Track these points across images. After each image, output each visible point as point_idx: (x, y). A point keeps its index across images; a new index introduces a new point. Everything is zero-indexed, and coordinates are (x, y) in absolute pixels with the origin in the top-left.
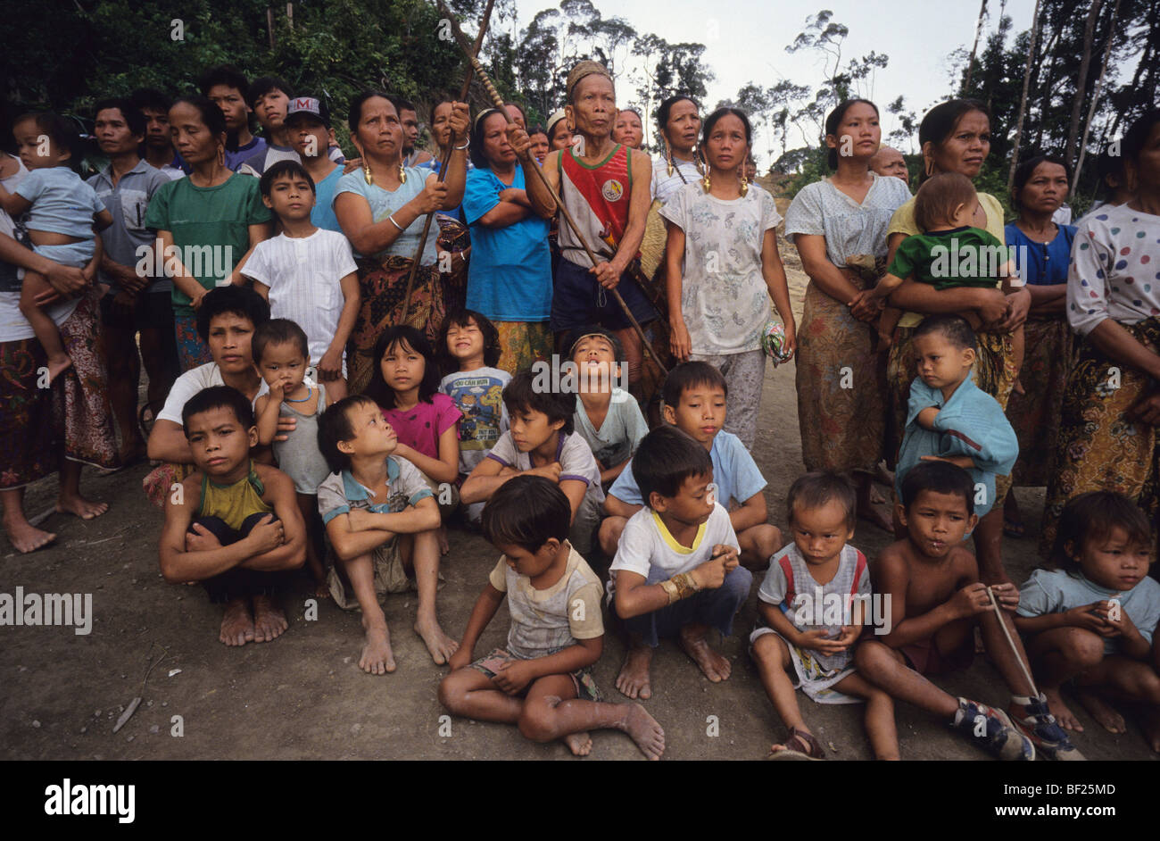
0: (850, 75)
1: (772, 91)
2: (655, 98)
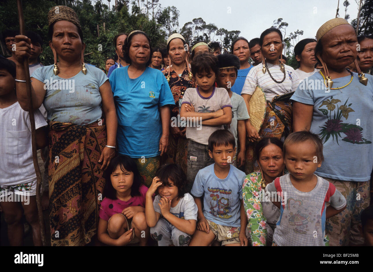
0: (290, 38)
2: (224, 48)
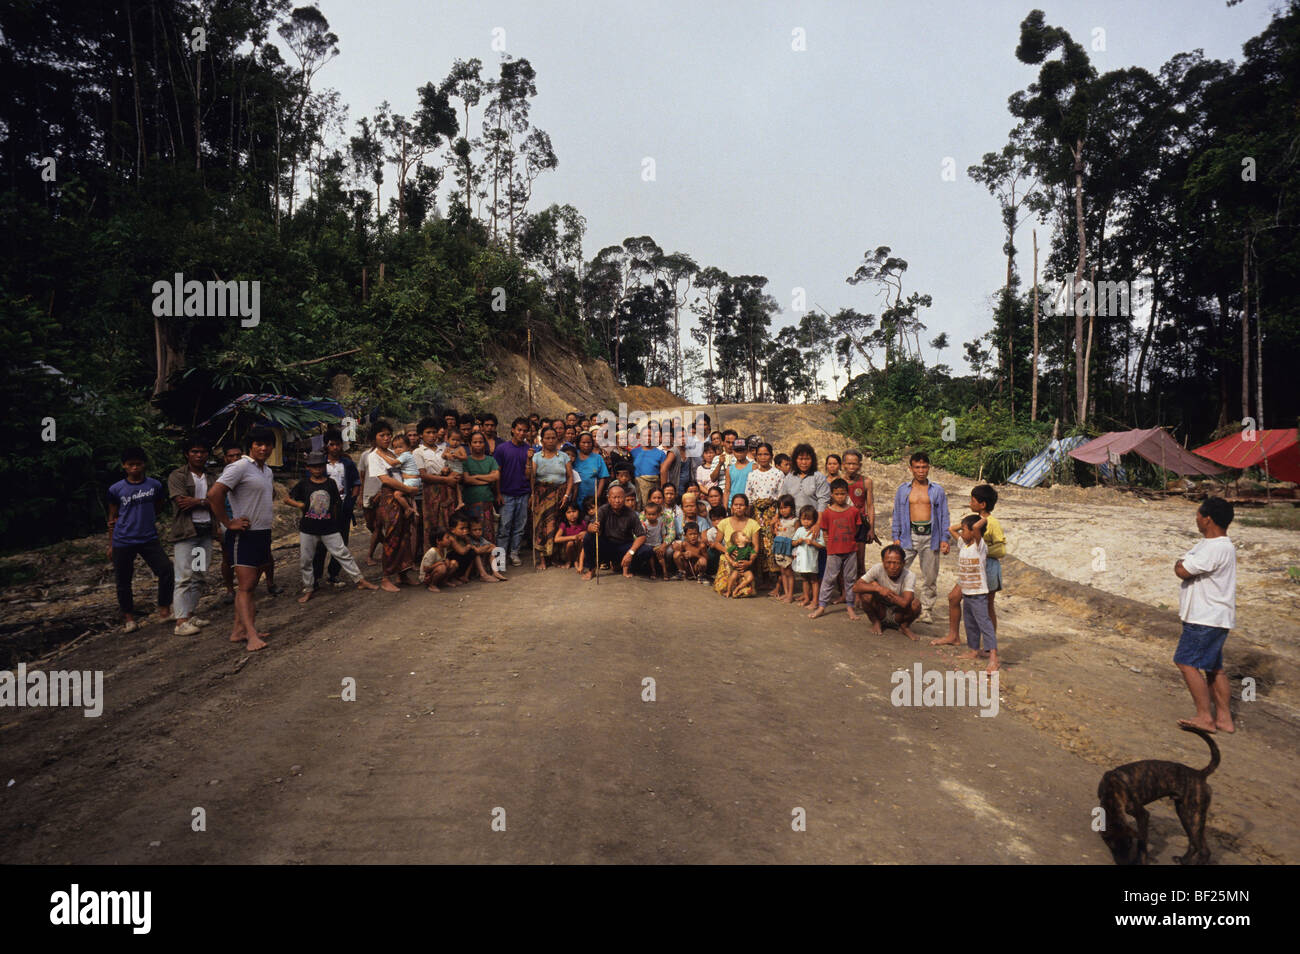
1: (834, 320)
2: (717, 326)
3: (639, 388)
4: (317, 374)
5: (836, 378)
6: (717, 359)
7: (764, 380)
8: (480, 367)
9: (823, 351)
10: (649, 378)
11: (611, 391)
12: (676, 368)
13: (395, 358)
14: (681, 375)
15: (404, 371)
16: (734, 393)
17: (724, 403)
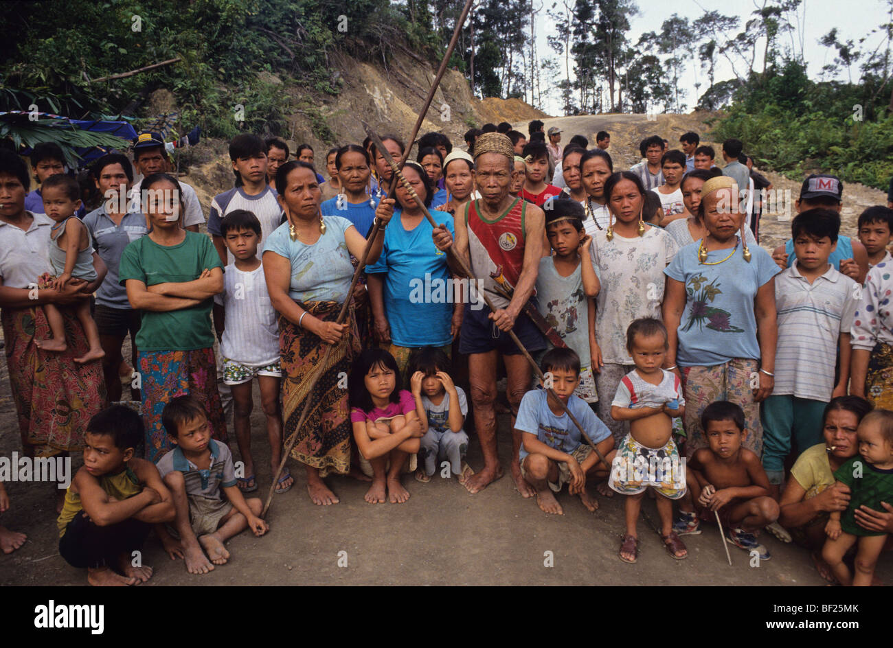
1: (698, 23)
3: (496, 100)
4: (131, 90)
5: (697, 86)
6: (574, 69)
7: (622, 89)
8: (324, 78)
9: (685, 56)
10: (505, 90)
11: (468, 103)
12: (533, 78)
13: (226, 69)
14: (538, 85)
15: (236, 84)
16: (591, 104)
17: (582, 114)
